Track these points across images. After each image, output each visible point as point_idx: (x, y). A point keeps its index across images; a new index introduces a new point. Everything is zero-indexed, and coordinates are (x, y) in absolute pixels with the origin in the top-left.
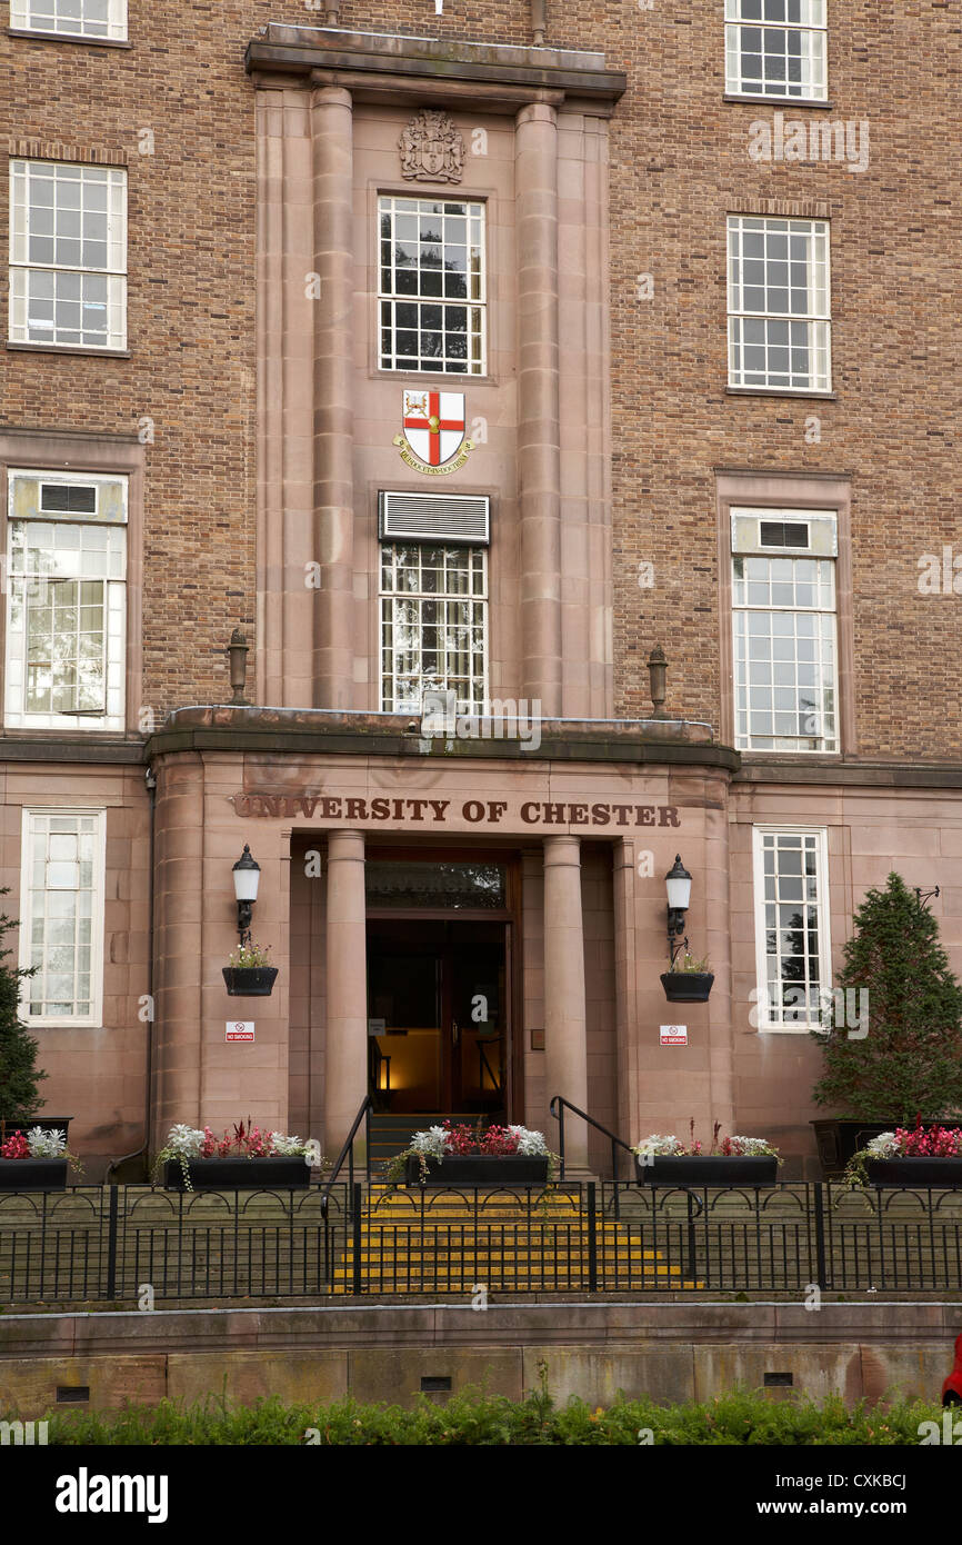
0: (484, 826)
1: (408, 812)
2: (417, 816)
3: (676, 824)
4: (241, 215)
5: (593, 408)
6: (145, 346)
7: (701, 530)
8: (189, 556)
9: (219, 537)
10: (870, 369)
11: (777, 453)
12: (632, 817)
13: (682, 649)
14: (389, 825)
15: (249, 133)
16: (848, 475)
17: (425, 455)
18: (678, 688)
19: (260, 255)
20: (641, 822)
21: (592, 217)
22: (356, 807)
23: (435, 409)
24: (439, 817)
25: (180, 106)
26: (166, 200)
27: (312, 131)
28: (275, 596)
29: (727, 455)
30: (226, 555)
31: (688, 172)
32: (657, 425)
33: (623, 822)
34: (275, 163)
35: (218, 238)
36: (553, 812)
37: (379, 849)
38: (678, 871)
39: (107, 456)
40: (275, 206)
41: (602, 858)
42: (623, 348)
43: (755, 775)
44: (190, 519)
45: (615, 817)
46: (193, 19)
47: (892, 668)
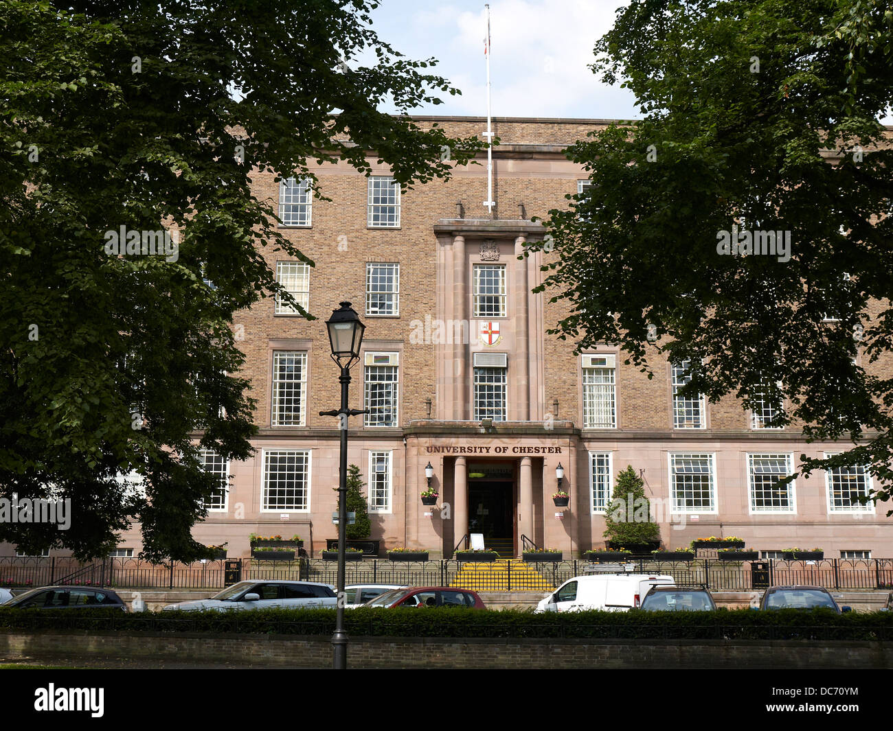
0: (501, 454)
1: (478, 450)
2: (481, 452)
3: (560, 452)
4: (432, 275)
5: (539, 326)
6: (404, 314)
7: (573, 361)
8: (416, 375)
9: (425, 369)
12: (547, 450)
13: (567, 398)
14: (473, 454)
15: (435, 250)
17: (487, 341)
18: (565, 409)
19: (438, 285)
20: (549, 452)
21: (538, 268)
22: (462, 449)
23: (490, 328)
24: (488, 452)
25: (415, 244)
26: (411, 271)
27: (453, 249)
28: (442, 386)
30: (427, 374)
33: (544, 452)
34: (443, 258)
35: (425, 281)
36: (522, 450)
37: (471, 463)
38: (560, 467)
39: (393, 346)
40: (442, 271)
41: (537, 464)
43: (589, 436)
44: (417, 364)
45: (541, 450)
46: (419, 219)
47: (633, 402)
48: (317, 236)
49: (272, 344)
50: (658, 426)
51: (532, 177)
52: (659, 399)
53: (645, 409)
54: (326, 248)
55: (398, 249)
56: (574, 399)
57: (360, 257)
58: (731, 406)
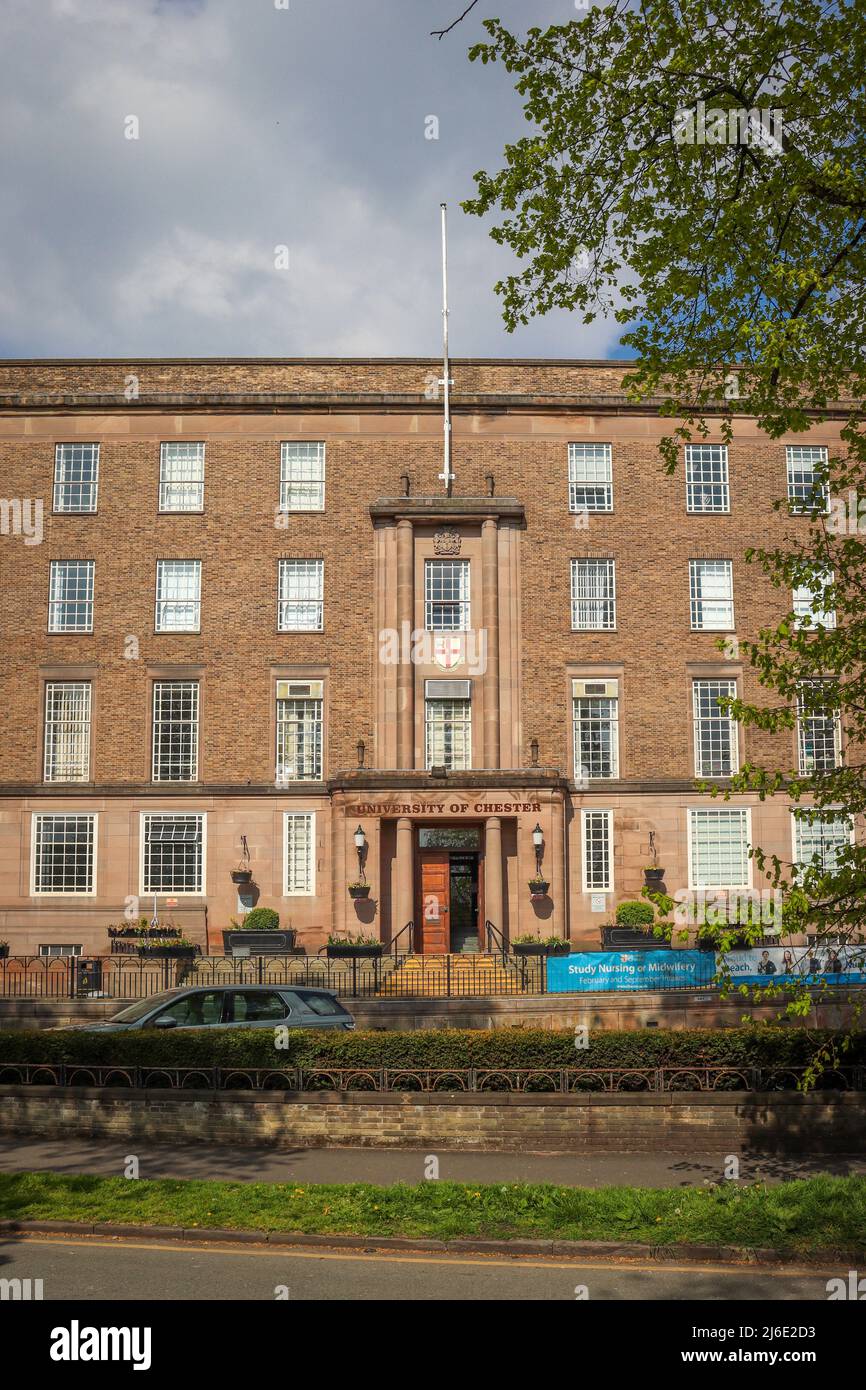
0: (459, 814)
2: (431, 811)
3: (539, 810)
4: (368, 574)
5: (514, 641)
6: (330, 628)
7: (560, 688)
8: (347, 710)
9: (358, 702)
10: (632, 619)
11: (592, 656)
12: (521, 808)
13: (552, 738)
14: (420, 815)
15: (372, 541)
16: (623, 663)
18: (550, 754)
19: (376, 589)
20: (524, 810)
21: (513, 563)
22: (406, 808)
24: (441, 811)
25: (345, 533)
26: (339, 570)
27: (396, 538)
28: (382, 725)
29: (571, 657)
30: (362, 709)
31: (554, 543)
32: (541, 647)
33: (517, 810)
34: (382, 552)
35: (359, 583)
36: (489, 808)
37: (417, 825)
38: (538, 830)
39: (315, 673)
40: (382, 569)
41: (509, 826)
42: (526, 616)
44: (347, 696)
45: (514, 808)
46: (350, 499)
47: (641, 742)
48: (211, 525)
49: (151, 672)
50: (674, 774)
51: (506, 440)
52: (675, 738)
53: (658, 751)
54: (223, 541)
55: (322, 540)
56: (561, 740)
57: (269, 552)
58: (773, 746)
